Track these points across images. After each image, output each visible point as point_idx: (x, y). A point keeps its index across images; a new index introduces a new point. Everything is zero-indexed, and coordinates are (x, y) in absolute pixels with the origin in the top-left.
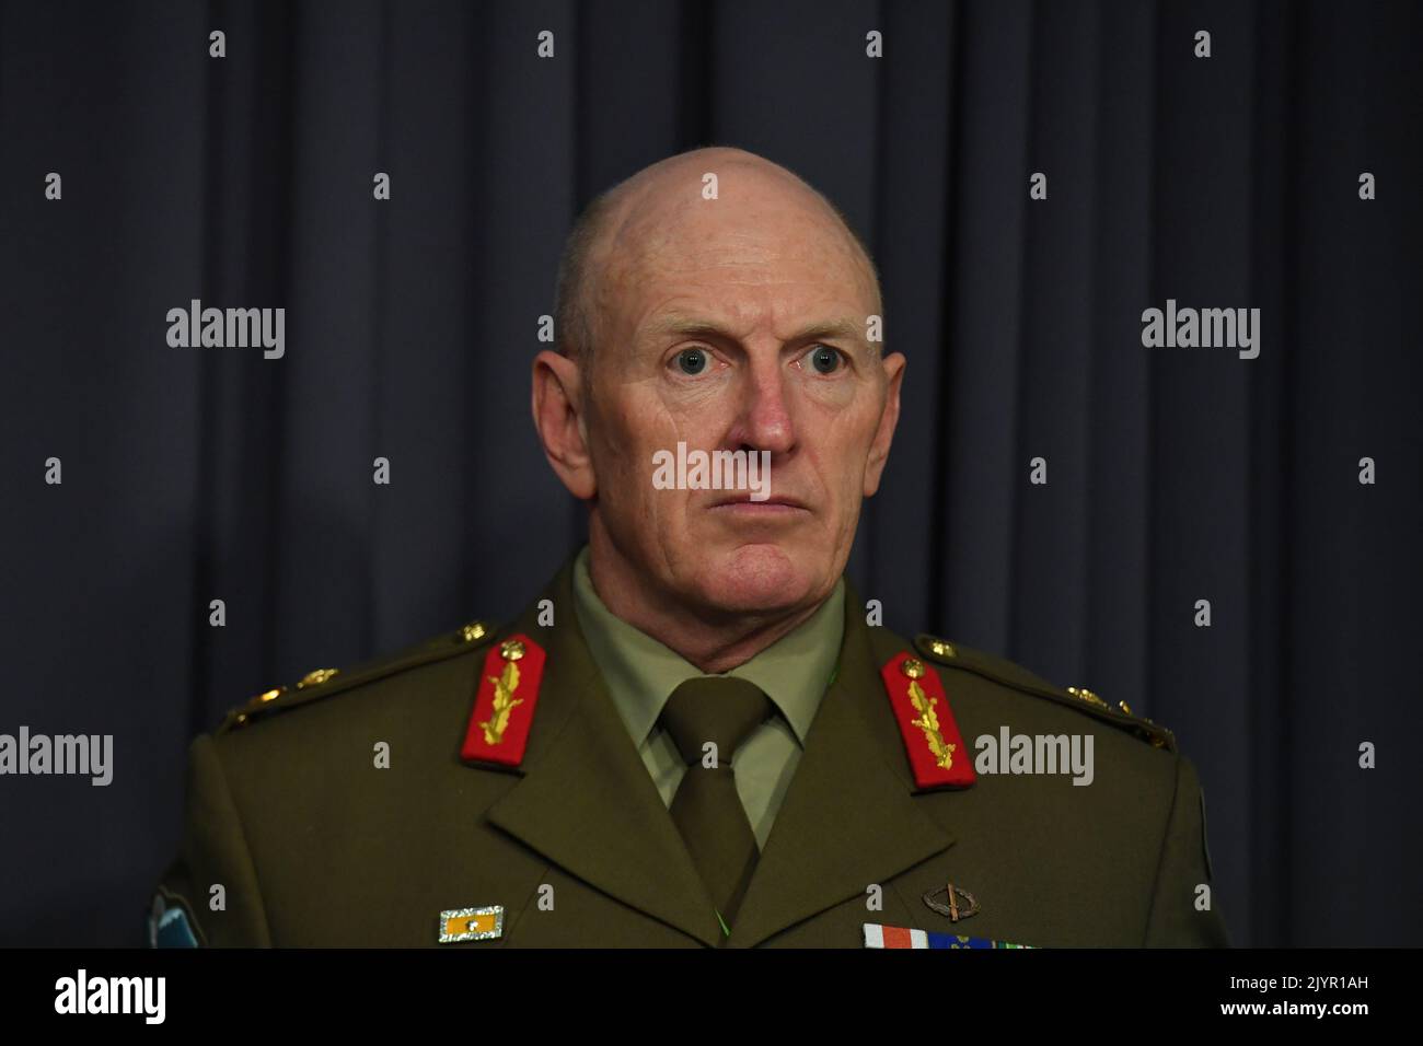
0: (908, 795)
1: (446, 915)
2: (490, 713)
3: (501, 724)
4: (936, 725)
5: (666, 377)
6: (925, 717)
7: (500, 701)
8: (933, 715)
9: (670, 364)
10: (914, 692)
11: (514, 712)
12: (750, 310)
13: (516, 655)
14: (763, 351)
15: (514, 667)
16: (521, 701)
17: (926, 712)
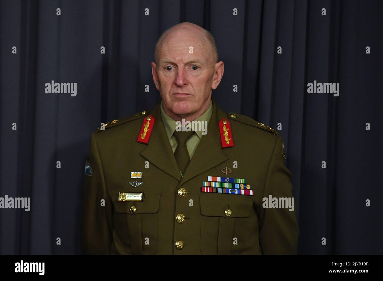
0: (221, 149)
1: (133, 173)
2: (143, 132)
3: (145, 135)
4: (227, 134)
5: (165, 71)
6: (225, 133)
7: (146, 130)
8: (227, 132)
9: (165, 68)
10: (224, 128)
11: (148, 132)
12: (178, 58)
13: (150, 120)
14: (181, 66)
15: (149, 122)
16: (149, 130)
17: (226, 132)
